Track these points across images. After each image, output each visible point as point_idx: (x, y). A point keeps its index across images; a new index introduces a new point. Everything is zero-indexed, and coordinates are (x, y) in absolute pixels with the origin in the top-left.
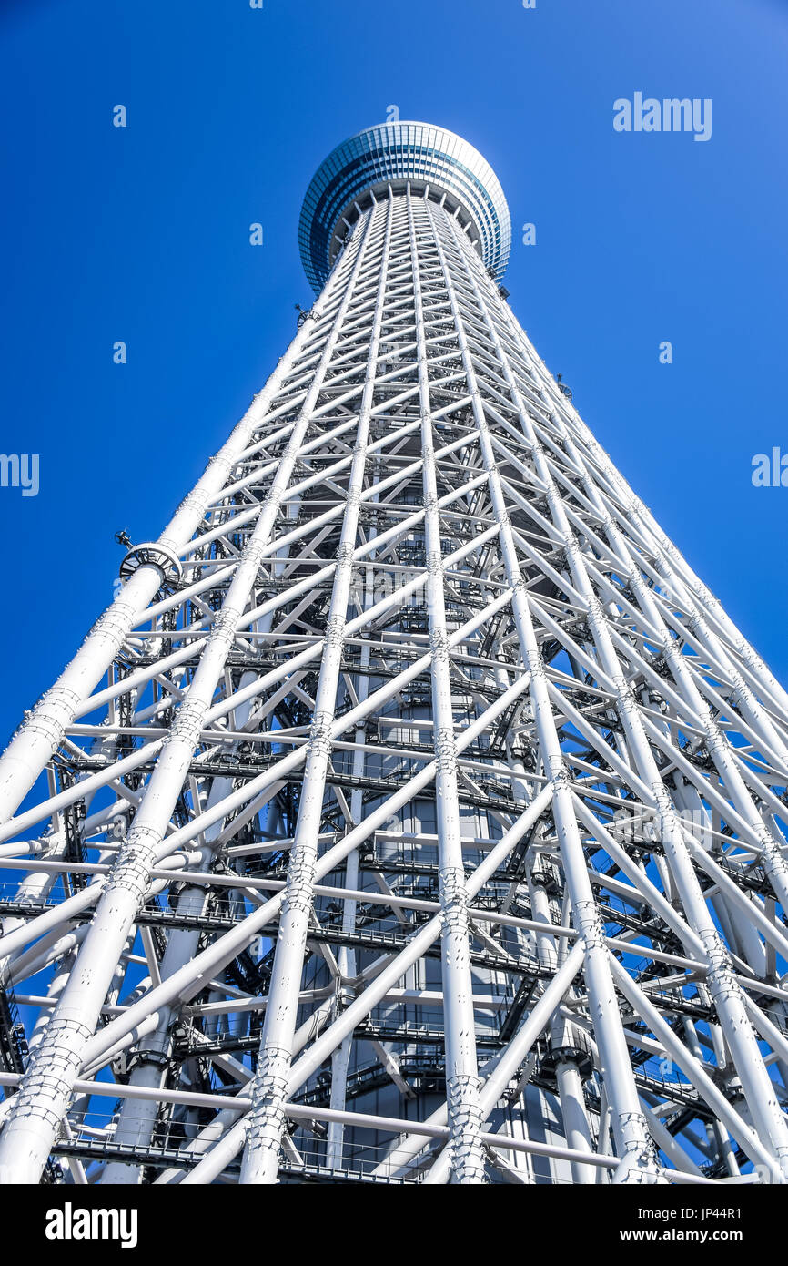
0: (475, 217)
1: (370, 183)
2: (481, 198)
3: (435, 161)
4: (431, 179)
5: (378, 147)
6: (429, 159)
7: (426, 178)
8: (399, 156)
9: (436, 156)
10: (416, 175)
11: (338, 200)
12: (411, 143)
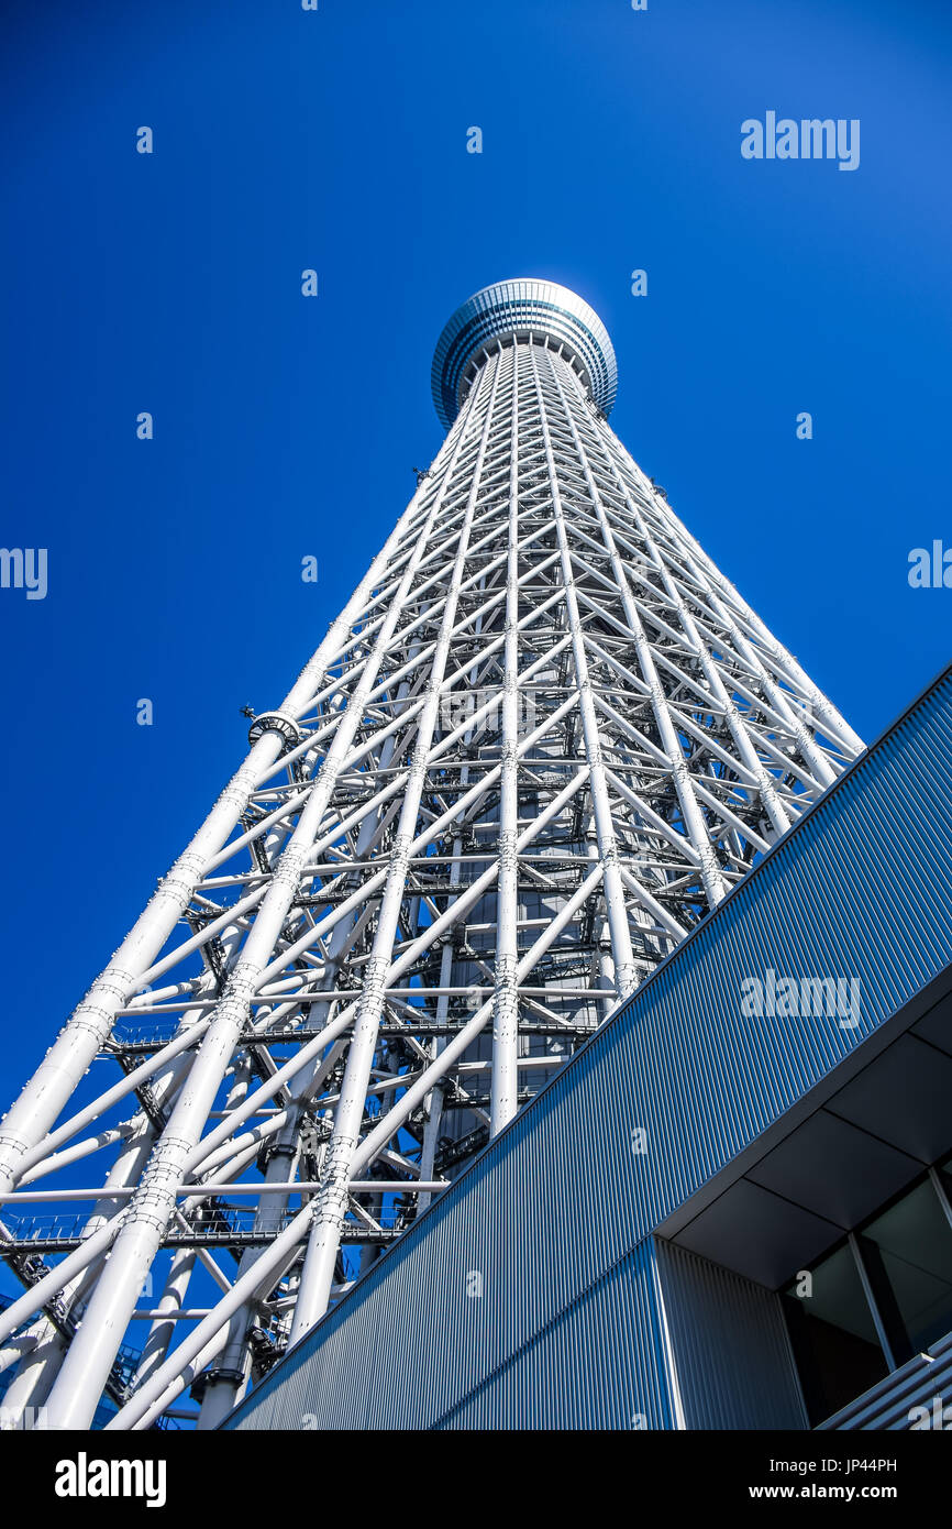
0: (577, 350)
1: (482, 343)
2: (581, 333)
3: (534, 310)
4: (533, 327)
5: (484, 309)
6: (529, 309)
7: (529, 326)
8: (502, 313)
9: (535, 306)
10: (519, 327)
11: (458, 363)
12: (511, 299)
